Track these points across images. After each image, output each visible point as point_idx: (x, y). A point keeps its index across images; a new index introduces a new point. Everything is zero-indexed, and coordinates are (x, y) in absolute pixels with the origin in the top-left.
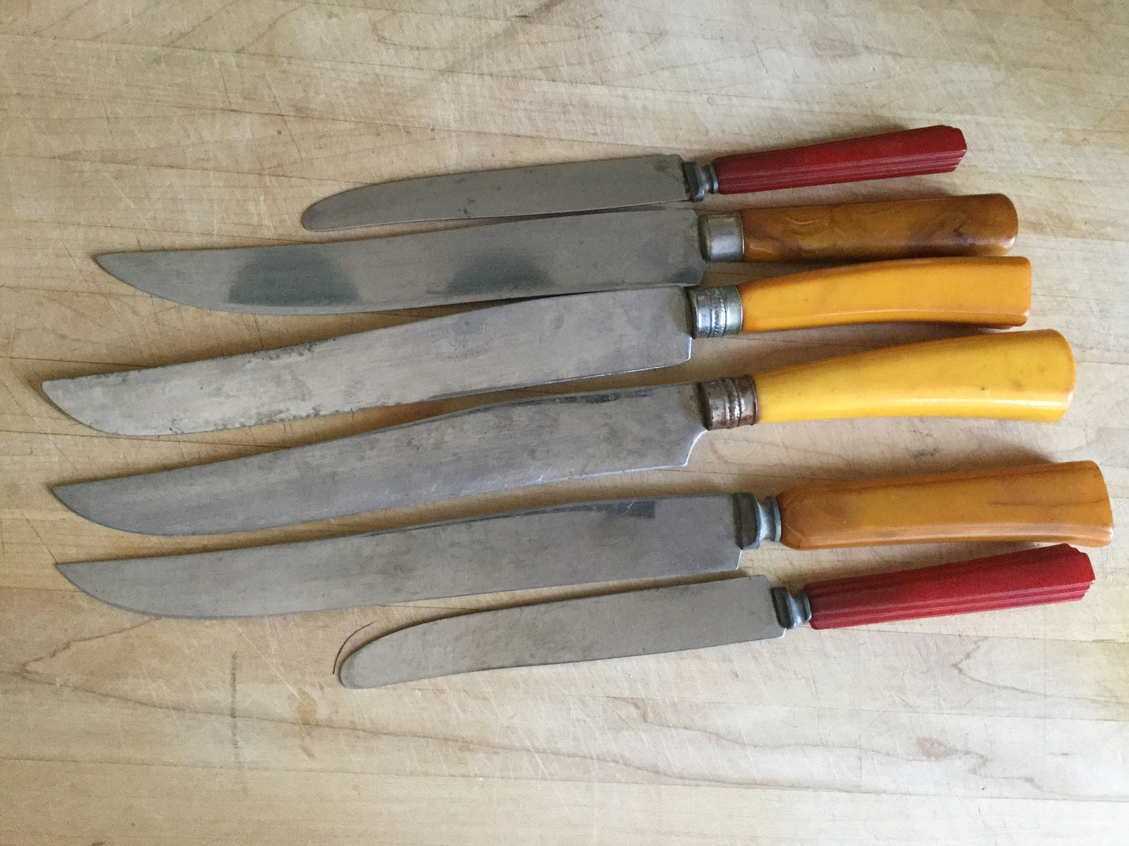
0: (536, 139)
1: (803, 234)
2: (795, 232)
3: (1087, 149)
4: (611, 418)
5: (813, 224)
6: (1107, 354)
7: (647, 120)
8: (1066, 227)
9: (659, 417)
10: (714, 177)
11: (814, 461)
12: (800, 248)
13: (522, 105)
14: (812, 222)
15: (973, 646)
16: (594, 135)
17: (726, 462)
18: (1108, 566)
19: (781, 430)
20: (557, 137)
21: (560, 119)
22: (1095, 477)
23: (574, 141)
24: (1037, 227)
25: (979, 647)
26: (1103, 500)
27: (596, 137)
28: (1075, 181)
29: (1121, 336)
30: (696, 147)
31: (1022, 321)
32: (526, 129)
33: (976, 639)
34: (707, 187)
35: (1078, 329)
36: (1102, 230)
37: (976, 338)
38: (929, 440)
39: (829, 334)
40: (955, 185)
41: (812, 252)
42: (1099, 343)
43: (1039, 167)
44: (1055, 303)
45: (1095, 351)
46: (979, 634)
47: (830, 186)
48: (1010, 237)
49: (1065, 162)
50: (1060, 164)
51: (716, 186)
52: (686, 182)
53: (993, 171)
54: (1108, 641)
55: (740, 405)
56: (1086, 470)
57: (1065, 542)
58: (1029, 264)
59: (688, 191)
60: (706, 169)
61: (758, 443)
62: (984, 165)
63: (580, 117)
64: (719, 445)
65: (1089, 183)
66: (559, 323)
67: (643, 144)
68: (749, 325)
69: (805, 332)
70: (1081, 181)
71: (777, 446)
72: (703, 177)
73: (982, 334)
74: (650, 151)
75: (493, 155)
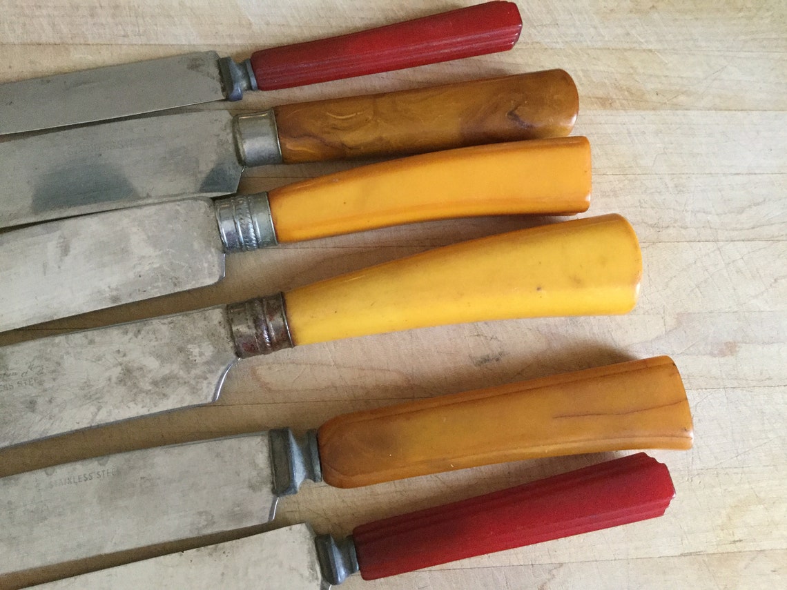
0: (61, 46)
1: (344, 129)
2: (335, 128)
3: (656, 16)
4: (125, 355)
5: (355, 117)
6: (683, 232)
7: (184, 17)
8: (636, 99)
9: (181, 350)
10: (251, 73)
11: (370, 380)
12: (343, 144)
13: (44, 12)
14: (354, 115)
15: (547, 576)
16: (124, 36)
17: (270, 390)
18: (694, 467)
19: (333, 348)
20: (82, 42)
21: (86, 23)
22: (670, 375)
23: (102, 45)
24: (605, 102)
25: (554, 575)
26: (680, 401)
27: (126, 39)
28: (644, 50)
29: (699, 212)
30: (237, 42)
31: (584, 206)
32: (48, 36)
33: (550, 567)
34: (244, 84)
35: (653, 208)
36: (675, 100)
37: (545, 227)
38: (494, 344)
39: (385, 235)
40: (516, 65)
41: (357, 148)
42: (676, 221)
43: (606, 39)
44: (626, 182)
45: (671, 231)
46: (554, 561)
47: (384, 74)
48: (571, 116)
49: (633, 32)
50: (628, 34)
51: (254, 82)
52: (222, 80)
53: (558, 46)
54: (697, 554)
55: (268, 330)
56: (662, 366)
57: (642, 451)
58: (588, 143)
59: (223, 89)
60: (243, 65)
61: (306, 364)
62: (549, 40)
63: (110, 20)
64: (262, 371)
65: (659, 51)
66: (65, 250)
67: (179, 43)
68: (283, 236)
69: (359, 235)
70: (650, 51)
71: (329, 365)
72: (239, 73)
73: (550, 223)
74: (186, 50)
75: (10, 67)
